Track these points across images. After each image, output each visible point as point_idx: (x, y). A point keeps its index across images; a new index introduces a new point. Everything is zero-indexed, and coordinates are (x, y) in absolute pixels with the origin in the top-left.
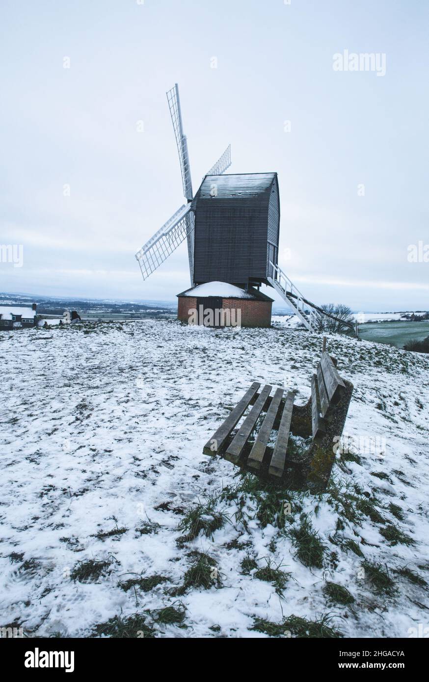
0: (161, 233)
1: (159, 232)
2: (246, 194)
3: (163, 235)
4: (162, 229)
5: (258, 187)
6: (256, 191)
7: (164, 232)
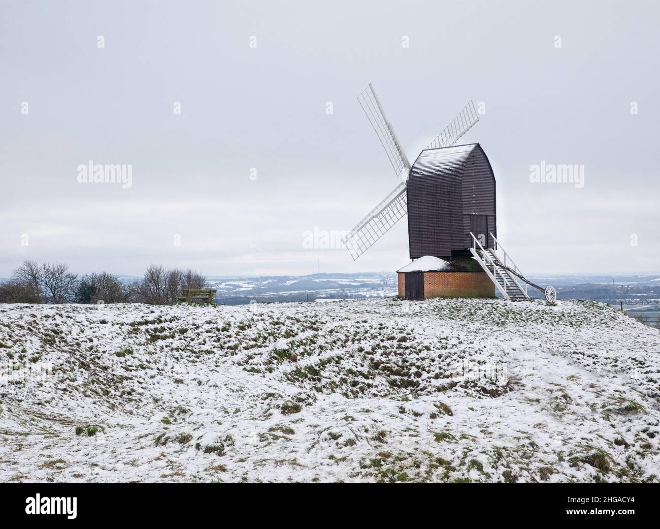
0: (371, 216)
1: (369, 215)
2: (446, 170)
3: (374, 217)
4: (373, 211)
5: (458, 162)
6: (454, 166)
7: (374, 214)
